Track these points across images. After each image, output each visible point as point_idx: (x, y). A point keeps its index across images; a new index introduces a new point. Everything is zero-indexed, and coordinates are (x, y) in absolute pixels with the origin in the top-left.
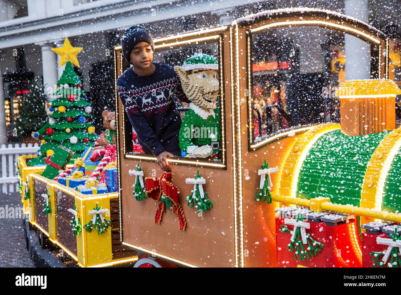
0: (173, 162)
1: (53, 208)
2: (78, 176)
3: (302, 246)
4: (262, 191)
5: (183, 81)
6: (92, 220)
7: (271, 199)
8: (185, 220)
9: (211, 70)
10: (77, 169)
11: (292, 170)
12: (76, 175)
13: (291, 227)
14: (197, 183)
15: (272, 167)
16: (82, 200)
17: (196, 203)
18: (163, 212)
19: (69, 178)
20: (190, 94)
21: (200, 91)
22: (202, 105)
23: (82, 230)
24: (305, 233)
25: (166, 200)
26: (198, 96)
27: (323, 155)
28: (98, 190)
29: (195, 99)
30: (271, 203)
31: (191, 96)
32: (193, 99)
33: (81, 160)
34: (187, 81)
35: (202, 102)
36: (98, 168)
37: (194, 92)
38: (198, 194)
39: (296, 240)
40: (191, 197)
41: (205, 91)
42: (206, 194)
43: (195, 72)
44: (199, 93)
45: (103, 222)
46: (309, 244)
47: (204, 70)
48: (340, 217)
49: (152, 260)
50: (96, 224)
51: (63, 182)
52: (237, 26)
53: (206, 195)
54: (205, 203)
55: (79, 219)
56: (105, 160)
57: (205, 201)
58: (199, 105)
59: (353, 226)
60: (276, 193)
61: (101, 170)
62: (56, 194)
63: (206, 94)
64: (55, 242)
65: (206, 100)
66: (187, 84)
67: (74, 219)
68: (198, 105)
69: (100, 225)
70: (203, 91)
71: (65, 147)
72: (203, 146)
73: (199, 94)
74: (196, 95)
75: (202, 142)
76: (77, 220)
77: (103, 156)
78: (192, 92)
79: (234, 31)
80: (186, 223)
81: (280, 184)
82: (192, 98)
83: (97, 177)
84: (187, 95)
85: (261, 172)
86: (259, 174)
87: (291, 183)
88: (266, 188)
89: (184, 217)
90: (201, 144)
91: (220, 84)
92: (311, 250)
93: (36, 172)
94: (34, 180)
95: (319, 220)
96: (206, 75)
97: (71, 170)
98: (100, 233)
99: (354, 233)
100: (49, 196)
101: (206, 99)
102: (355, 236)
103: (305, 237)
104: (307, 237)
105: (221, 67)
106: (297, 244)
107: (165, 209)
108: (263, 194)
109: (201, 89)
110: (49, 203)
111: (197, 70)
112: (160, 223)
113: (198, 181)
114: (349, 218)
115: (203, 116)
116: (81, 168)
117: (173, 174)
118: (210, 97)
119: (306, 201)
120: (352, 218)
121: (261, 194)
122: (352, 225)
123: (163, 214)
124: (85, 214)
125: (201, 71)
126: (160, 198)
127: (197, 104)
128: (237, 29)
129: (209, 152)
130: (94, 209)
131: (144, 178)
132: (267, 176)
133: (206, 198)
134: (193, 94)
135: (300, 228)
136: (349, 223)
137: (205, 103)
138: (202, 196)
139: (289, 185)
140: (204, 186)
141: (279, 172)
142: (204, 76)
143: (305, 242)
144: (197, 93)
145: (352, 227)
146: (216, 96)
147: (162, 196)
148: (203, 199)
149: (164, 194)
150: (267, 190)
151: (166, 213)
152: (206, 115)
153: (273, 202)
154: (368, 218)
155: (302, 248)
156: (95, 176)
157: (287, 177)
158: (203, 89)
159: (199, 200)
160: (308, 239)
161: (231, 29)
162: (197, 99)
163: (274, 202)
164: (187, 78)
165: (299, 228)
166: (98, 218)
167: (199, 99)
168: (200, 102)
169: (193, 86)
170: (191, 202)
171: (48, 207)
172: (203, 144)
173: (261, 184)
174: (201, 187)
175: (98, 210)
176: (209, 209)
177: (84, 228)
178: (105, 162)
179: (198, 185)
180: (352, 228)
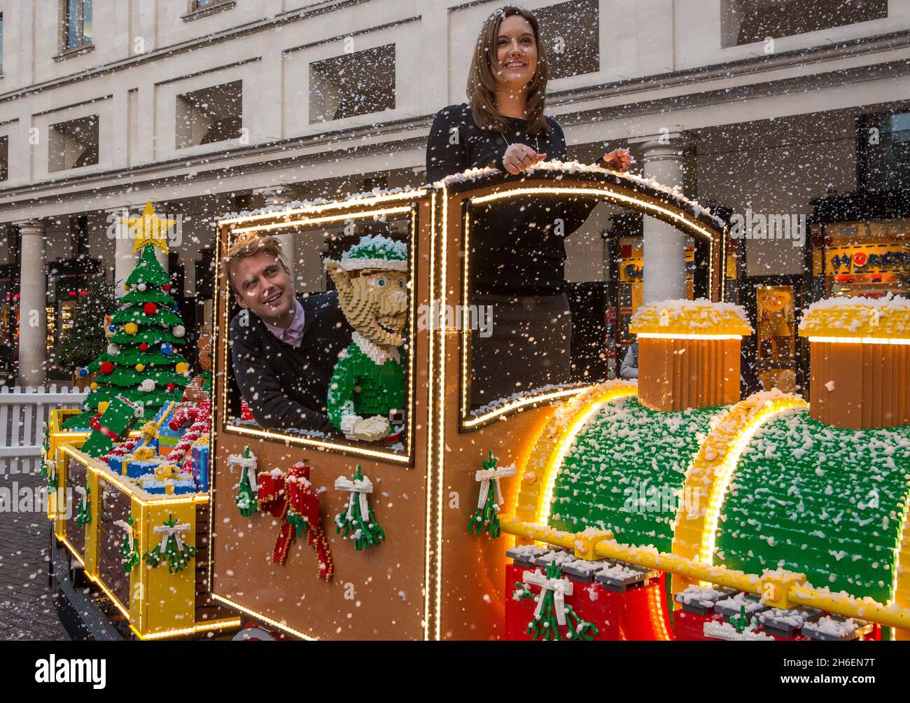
0: (313, 446)
1: (95, 514)
2: (145, 456)
3: (555, 628)
4: (482, 512)
5: (341, 290)
6: (159, 544)
7: (499, 529)
8: (331, 560)
9: (394, 271)
10: (145, 443)
11: (541, 472)
12: (142, 453)
13: (535, 589)
14: (357, 490)
15: (504, 467)
16: (143, 504)
17: (353, 529)
18: (290, 541)
19: (131, 458)
20: (352, 316)
21: (372, 310)
22: (375, 337)
23: (139, 563)
24: (562, 604)
25: (296, 519)
26: (368, 321)
27: (603, 446)
28: (178, 485)
29: (363, 325)
30: (498, 535)
31: (355, 319)
32: (359, 326)
33: (154, 425)
34: (348, 291)
35: (376, 331)
36: (181, 443)
37: (361, 311)
38: (357, 511)
39: (544, 614)
40: (343, 518)
41: (381, 312)
42: (373, 513)
43: (365, 275)
44: (370, 314)
45: (181, 548)
46: (570, 625)
47: (381, 272)
48: (632, 573)
49: (264, 633)
50: (167, 553)
51: (115, 466)
52: (445, 191)
53: (373, 516)
54: (370, 530)
55: (136, 542)
56: (197, 428)
57: (371, 526)
58: (369, 336)
59: (657, 591)
60: (510, 518)
61: (187, 447)
62: (101, 490)
63: (384, 316)
64: (94, 578)
65: (383, 329)
66: (349, 297)
67: (127, 540)
68: (367, 337)
69: (174, 554)
70: (378, 312)
71: (128, 399)
72: (373, 417)
73: (370, 316)
74: (365, 318)
75: (373, 408)
76: (131, 542)
77: (193, 421)
78: (357, 312)
79: (439, 201)
80: (333, 567)
81: (517, 498)
82: (357, 322)
83: (179, 461)
84: (347, 317)
85: (481, 475)
86: (478, 479)
87: (539, 498)
88: (491, 506)
89: (330, 555)
90: (370, 412)
91: (409, 300)
92: (572, 637)
93: (73, 442)
94: (67, 457)
95: (591, 578)
96: (385, 280)
97: (135, 442)
98: (173, 569)
99: (659, 605)
100: (88, 492)
101: (382, 326)
102: (661, 612)
103: (562, 611)
104: (567, 610)
105: (413, 267)
106: (546, 624)
107: (294, 535)
108: (484, 519)
109: (374, 307)
110: (88, 504)
111: (369, 271)
112: (284, 563)
113: (358, 486)
114: (650, 575)
115: (376, 359)
116: (152, 441)
117: (312, 468)
118: (391, 323)
119: (566, 537)
120: (655, 576)
121: (479, 519)
122: (654, 589)
123: (289, 545)
124: (148, 531)
125: (375, 272)
126: (286, 514)
127: (365, 335)
128: (445, 197)
129: (383, 431)
130: (166, 524)
131: (257, 472)
132: (492, 483)
133: (373, 521)
134: (359, 315)
135: (553, 592)
136: (651, 585)
137: (380, 333)
138: (365, 516)
139: (535, 502)
140: (370, 498)
141: (516, 475)
142: (381, 283)
143: (562, 620)
144: (367, 315)
145: (654, 594)
146: (401, 322)
147: (289, 511)
148: (366, 524)
149: (291, 508)
150: (493, 511)
151: (295, 543)
152: (383, 356)
153: (503, 535)
154: (688, 579)
155: (556, 632)
156: (175, 457)
157: (532, 485)
158: (379, 308)
159: (359, 524)
160: (568, 615)
161: (434, 195)
162: (367, 326)
163: (506, 534)
164: (350, 284)
165: (551, 593)
166: (170, 541)
167: (372, 325)
168: (372, 332)
169: (359, 301)
170: (344, 527)
171: (84, 512)
172: (374, 412)
173: (480, 499)
174: (363, 499)
175: (172, 526)
176: (377, 543)
177: (143, 559)
178: (197, 432)
179: (357, 494)
180: (656, 594)
